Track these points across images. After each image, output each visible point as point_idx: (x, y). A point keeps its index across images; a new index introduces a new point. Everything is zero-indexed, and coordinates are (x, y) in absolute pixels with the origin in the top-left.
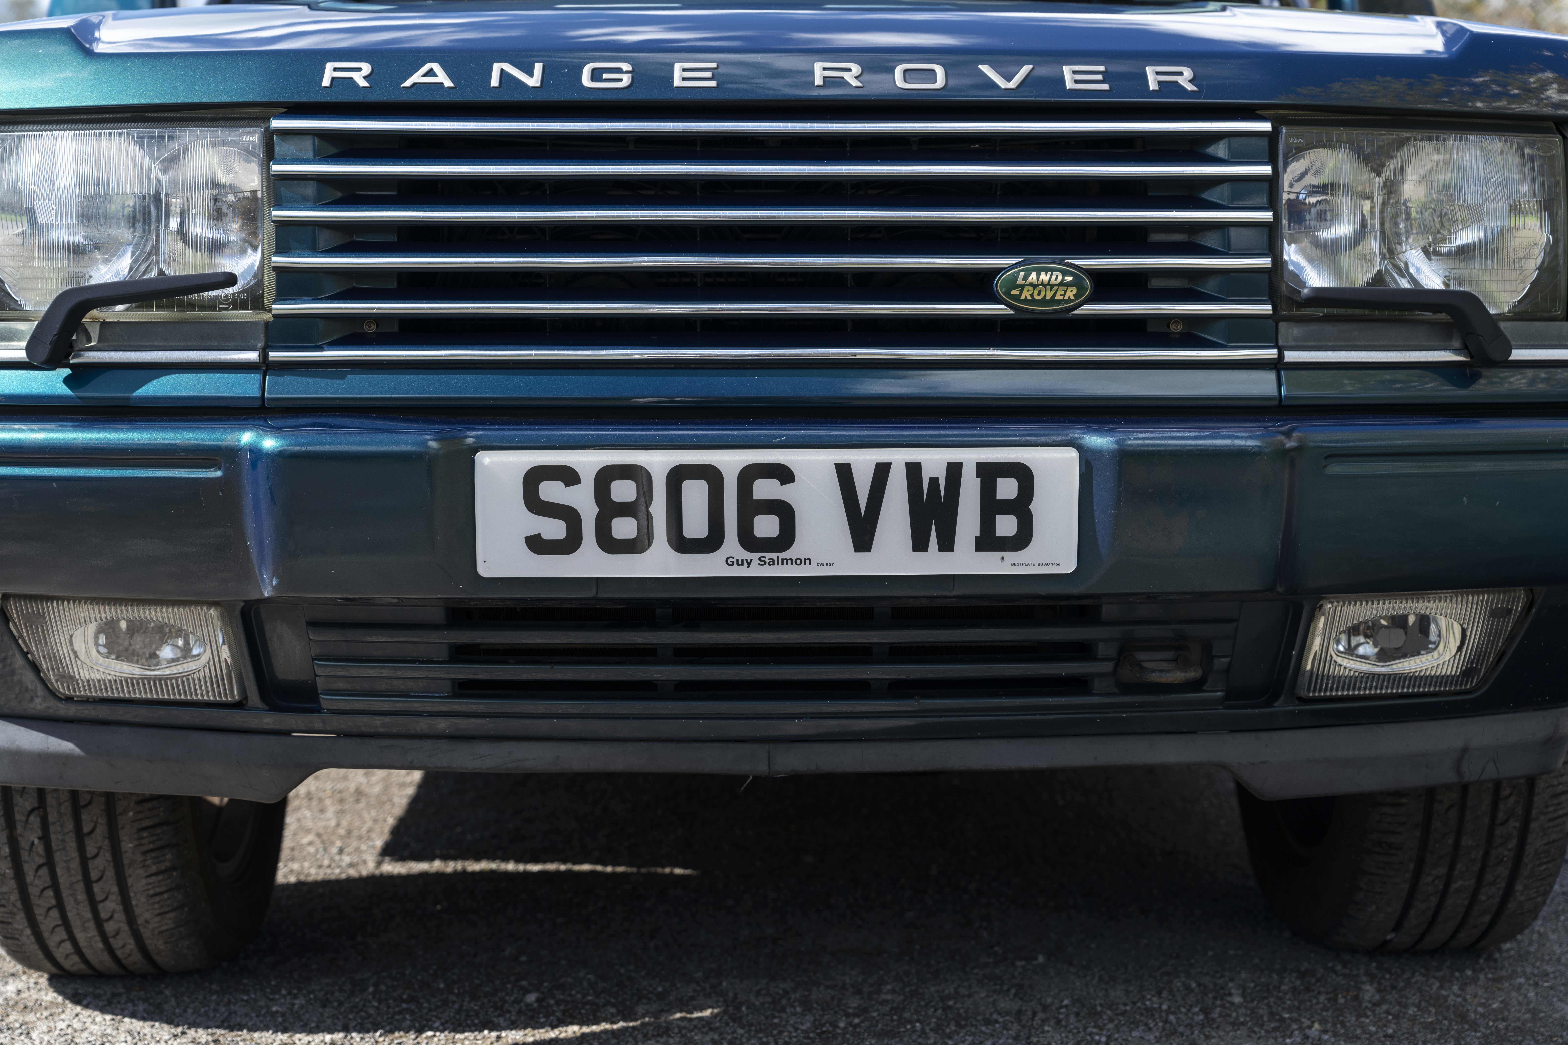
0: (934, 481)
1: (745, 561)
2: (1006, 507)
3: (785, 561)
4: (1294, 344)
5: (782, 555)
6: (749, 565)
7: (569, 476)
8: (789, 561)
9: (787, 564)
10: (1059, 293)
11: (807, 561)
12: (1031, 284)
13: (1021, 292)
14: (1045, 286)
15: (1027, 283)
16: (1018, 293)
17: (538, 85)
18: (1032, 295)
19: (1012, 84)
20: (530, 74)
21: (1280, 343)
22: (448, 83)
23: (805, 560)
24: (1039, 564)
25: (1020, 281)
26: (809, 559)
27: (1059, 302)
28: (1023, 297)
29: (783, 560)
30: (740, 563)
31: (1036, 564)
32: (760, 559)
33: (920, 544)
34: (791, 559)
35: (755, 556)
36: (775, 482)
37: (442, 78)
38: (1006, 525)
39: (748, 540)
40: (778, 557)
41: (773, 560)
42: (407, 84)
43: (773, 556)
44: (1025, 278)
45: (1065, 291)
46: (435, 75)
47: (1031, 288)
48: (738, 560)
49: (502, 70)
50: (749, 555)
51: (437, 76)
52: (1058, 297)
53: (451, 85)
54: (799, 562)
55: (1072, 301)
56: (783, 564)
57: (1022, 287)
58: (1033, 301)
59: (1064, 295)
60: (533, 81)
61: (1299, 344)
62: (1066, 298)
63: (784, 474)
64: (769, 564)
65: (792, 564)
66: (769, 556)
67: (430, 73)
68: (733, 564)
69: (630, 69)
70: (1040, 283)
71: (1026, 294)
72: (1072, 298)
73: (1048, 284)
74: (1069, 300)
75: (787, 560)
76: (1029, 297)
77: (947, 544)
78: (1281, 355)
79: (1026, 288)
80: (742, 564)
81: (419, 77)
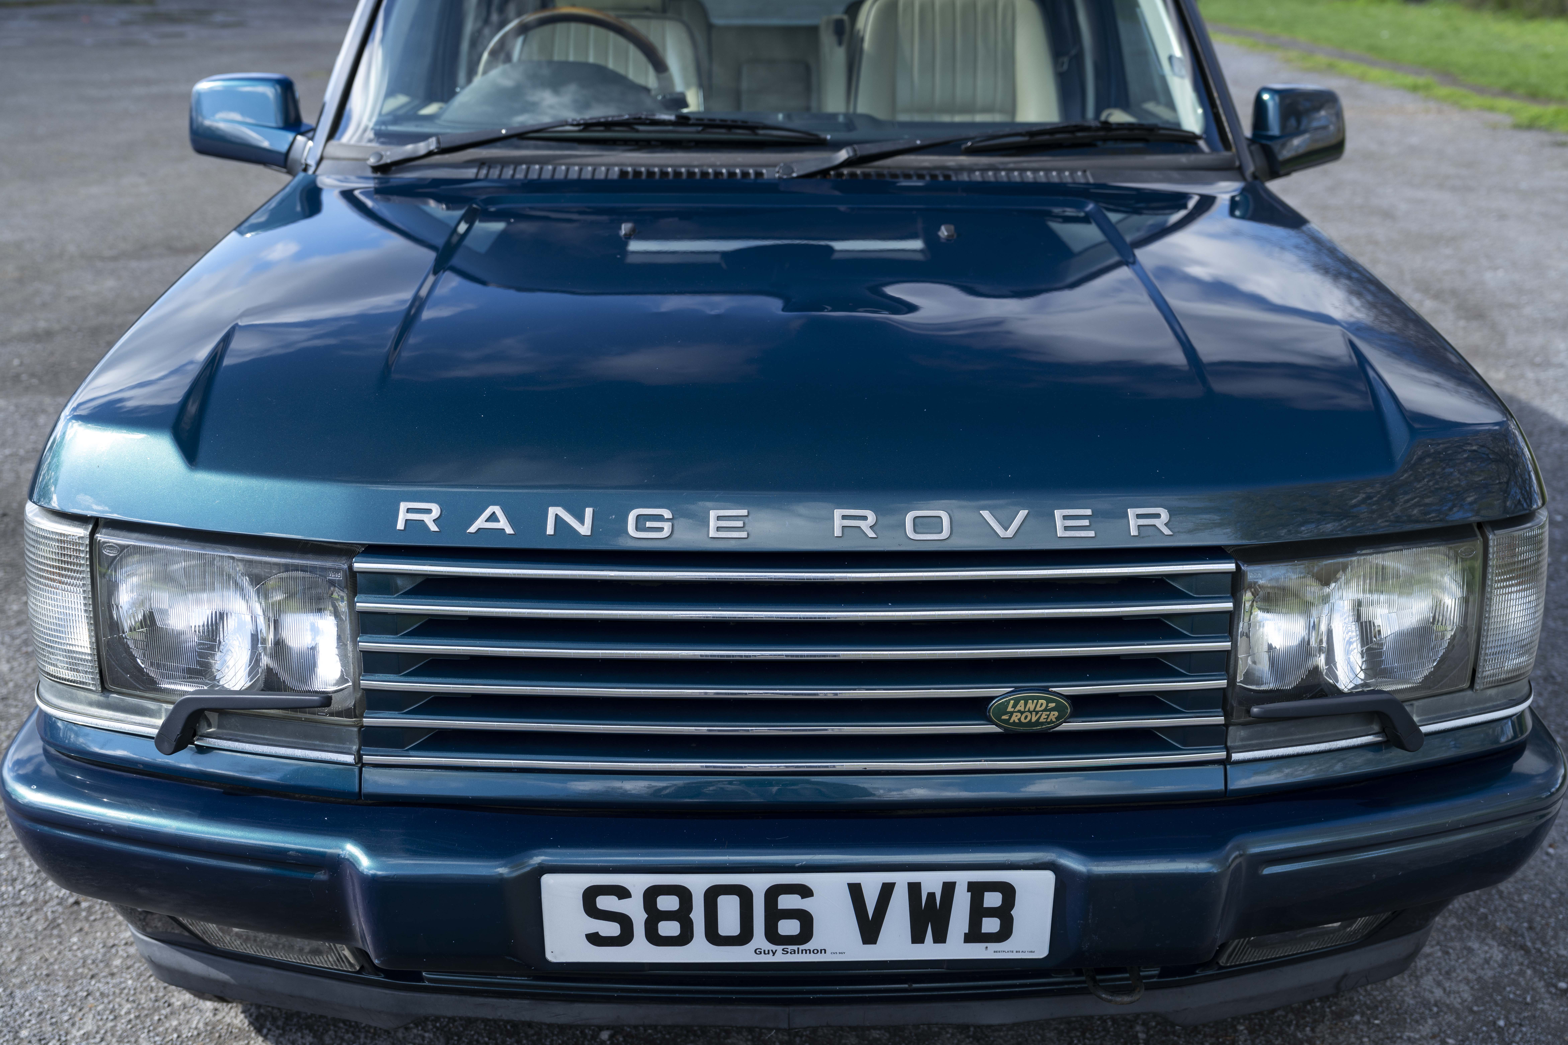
0: (931, 896)
1: (770, 952)
2: (992, 912)
3: (804, 952)
4: (1240, 743)
5: (802, 947)
6: (774, 954)
7: (622, 893)
8: (808, 951)
9: (806, 953)
10: (1044, 716)
11: (823, 951)
12: (1019, 711)
13: (1010, 717)
14: (1031, 712)
15: (1016, 710)
16: (1007, 718)
17: (589, 534)
18: (1019, 719)
19: (1010, 533)
20: (581, 520)
21: (1229, 744)
22: (509, 530)
23: (821, 950)
24: (1017, 952)
25: (1010, 709)
26: (825, 950)
27: (1042, 724)
28: (1011, 721)
29: (802, 950)
30: (767, 952)
31: (1015, 952)
32: (783, 950)
33: (917, 937)
34: (810, 950)
35: (780, 948)
36: (797, 897)
37: (503, 524)
38: (991, 925)
39: (773, 936)
40: (798, 949)
41: (795, 951)
42: (472, 529)
43: (795, 947)
44: (1014, 706)
45: (1048, 716)
46: (497, 520)
47: (1019, 715)
48: (764, 951)
49: (557, 515)
50: (774, 947)
51: (499, 521)
52: (1042, 720)
53: (512, 532)
54: (816, 951)
55: (1053, 722)
56: (802, 953)
57: (1012, 713)
58: (1020, 723)
59: (1047, 718)
60: (585, 529)
61: (1244, 743)
62: (1049, 720)
63: (805, 892)
64: (791, 953)
65: (810, 953)
66: (790, 948)
67: (493, 518)
68: (761, 953)
69: (670, 516)
70: (1027, 710)
71: (1015, 718)
72: (1054, 720)
73: (1034, 711)
74: (1051, 722)
75: (806, 950)
76: (1017, 721)
77: (940, 937)
78: (1229, 756)
79: (1015, 714)
80: (769, 953)
81: (482, 522)
